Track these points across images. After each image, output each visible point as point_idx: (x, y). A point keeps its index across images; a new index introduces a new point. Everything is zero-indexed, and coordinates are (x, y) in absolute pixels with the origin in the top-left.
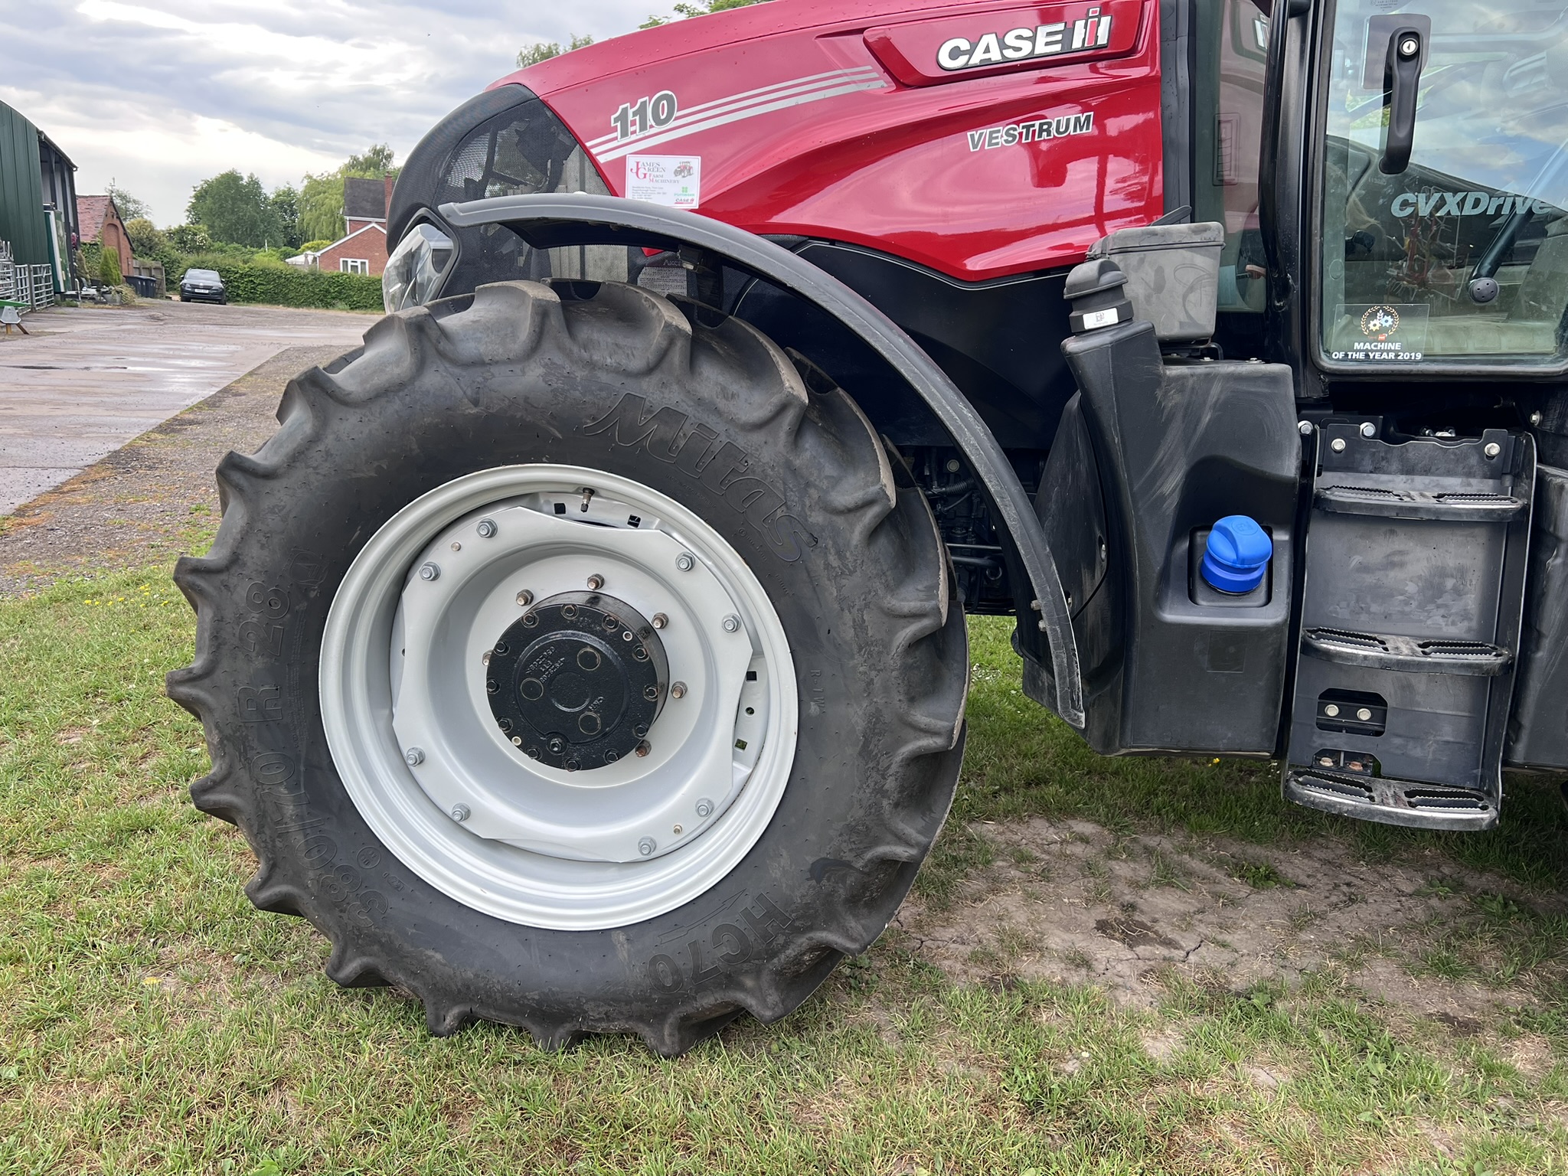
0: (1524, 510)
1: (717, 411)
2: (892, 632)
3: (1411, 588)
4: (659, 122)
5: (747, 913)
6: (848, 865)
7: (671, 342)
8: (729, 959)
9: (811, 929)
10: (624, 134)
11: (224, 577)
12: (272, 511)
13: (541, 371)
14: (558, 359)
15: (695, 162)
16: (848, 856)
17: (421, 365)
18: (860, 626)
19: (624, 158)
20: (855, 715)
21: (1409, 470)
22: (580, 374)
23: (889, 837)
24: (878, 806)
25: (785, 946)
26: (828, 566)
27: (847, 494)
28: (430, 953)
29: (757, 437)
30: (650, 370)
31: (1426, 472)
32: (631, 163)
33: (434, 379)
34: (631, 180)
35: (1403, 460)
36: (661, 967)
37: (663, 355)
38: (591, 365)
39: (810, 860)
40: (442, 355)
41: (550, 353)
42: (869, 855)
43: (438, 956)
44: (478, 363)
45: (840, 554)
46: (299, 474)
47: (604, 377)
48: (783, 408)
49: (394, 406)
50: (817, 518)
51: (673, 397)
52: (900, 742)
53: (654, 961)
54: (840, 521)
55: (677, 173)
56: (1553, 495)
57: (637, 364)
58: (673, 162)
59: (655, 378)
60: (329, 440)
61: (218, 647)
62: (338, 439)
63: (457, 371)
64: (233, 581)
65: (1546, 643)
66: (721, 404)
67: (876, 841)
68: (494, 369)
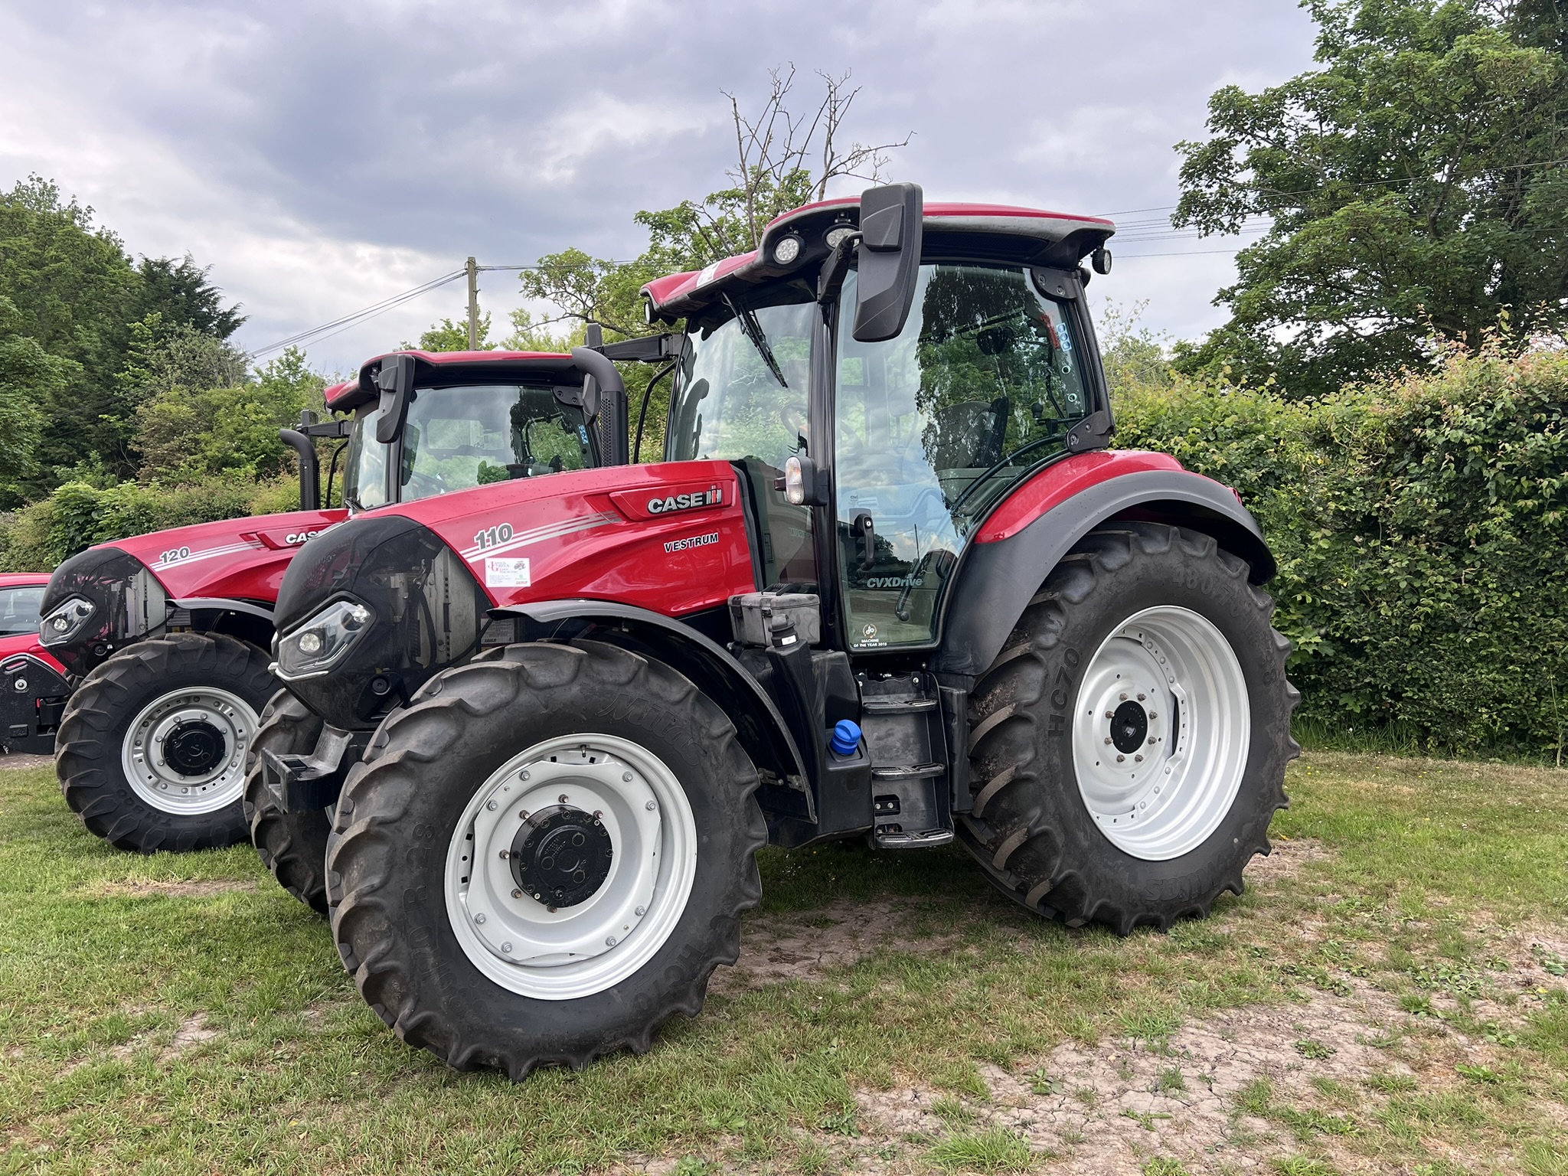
0: (938, 704)
1: (661, 698)
2: (739, 793)
3: (898, 744)
4: (504, 540)
5: (681, 957)
6: (726, 917)
7: (639, 668)
8: (675, 985)
9: (711, 957)
10: (483, 546)
11: (396, 824)
12: (431, 781)
13: (579, 688)
14: (586, 681)
15: (526, 561)
16: (727, 912)
17: (517, 692)
18: (727, 792)
19: (483, 560)
20: (725, 838)
21: (888, 693)
22: (598, 687)
23: (744, 897)
24: (738, 882)
25: (700, 970)
26: (711, 765)
27: (716, 730)
28: (515, 1029)
29: (678, 708)
30: (629, 682)
31: (894, 693)
32: (488, 562)
33: (525, 697)
34: (489, 572)
35: (885, 688)
36: (640, 1000)
37: (636, 674)
38: (603, 682)
39: (710, 919)
40: (528, 685)
41: (582, 679)
42: (735, 910)
43: (520, 1030)
44: (548, 687)
45: (716, 758)
46: (449, 757)
47: (609, 687)
48: (688, 693)
49: (504, 714)
50: (706, 742)
51: (640, 693)
52: (746, 847)
53: (636, 998)
54: (715, 742)
55: (516, 567)
56: (948, 697)
57: (624, 679)
58: (515, 561)
59: (632, 684)
60: (467, 737)
61: (392, 868)
62: (472, 735)
63: (536, 692)
64: (404, 825)
65: (957, 758)
66: (662, 694)
67: (738, 901)
68: (556, 690)
